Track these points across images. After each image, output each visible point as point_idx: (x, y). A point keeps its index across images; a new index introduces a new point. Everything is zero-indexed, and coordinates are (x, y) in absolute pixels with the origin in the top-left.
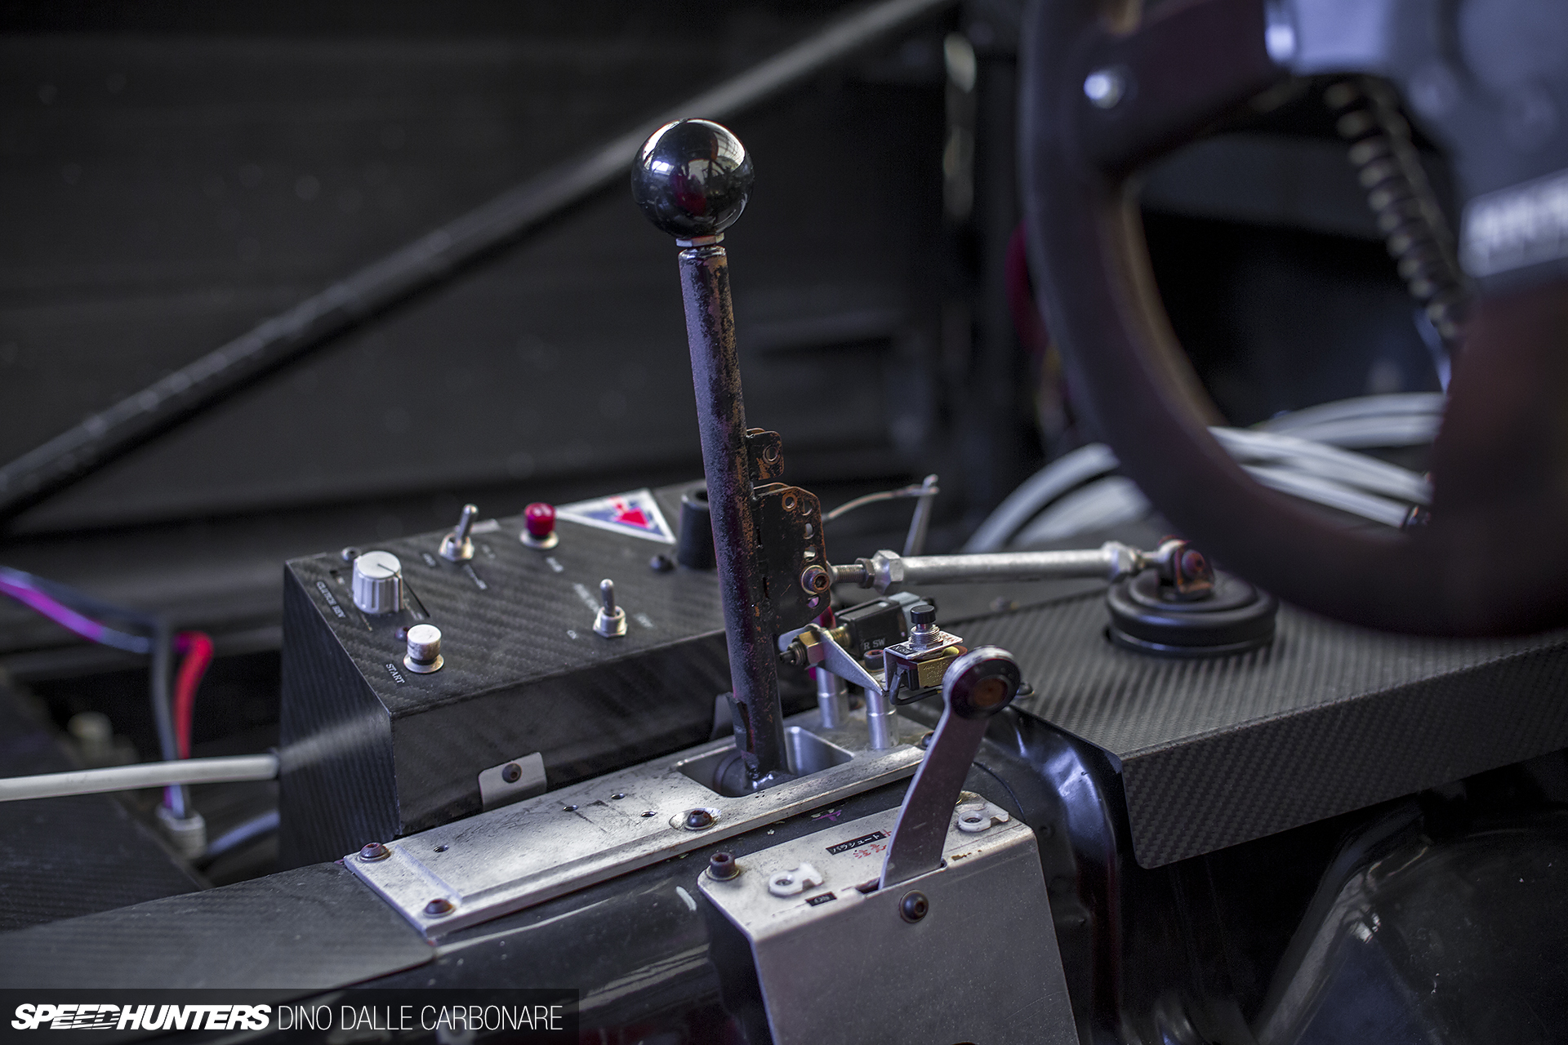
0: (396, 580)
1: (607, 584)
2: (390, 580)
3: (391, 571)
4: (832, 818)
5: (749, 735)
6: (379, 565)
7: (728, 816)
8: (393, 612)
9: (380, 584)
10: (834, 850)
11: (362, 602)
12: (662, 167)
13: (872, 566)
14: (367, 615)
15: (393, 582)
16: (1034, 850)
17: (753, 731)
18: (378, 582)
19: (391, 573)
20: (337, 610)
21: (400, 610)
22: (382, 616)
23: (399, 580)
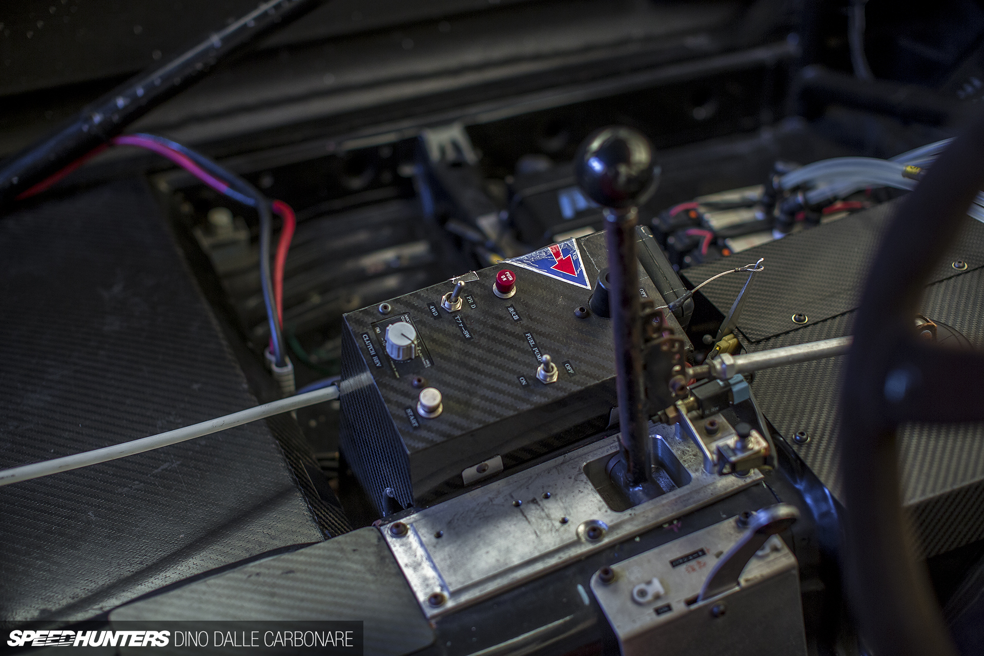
0: (413, 345)
1: (546, 358)
2: (409, 346)
3: (410, 339)
4: (676, 529)
5: (629, 465)
6: (402, 334)
7: (613, 528)
8: (411, 359)
9: (403, 349)
10: (675, 563)
11: (392, 354)
12: (597, 165)
13: (714, 366)
14: (394, 361)
15: (411, 347)
16: (795, 572)
17: (632, 464)
18: (402, 348)
19: (410, 342)
20: (376, 359)
21: (415, 357)
22: (404, 361)
23: (415, 345)
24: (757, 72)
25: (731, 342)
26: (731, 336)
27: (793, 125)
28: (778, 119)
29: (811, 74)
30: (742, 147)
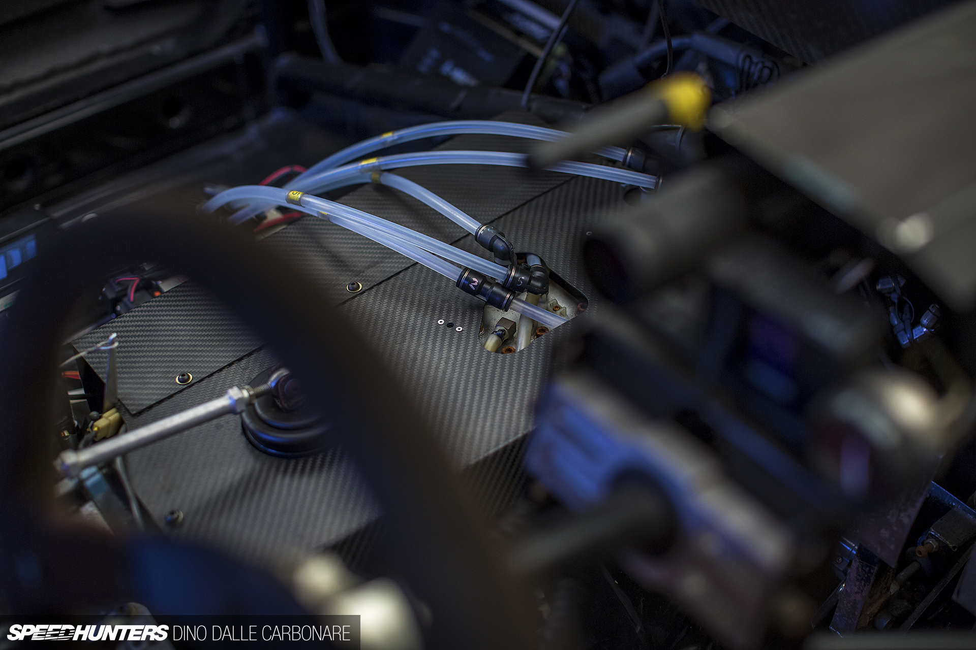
24: (227, 69)
25: (111, 418)
26: (114, 410)
27: (277, 116)
28: (261, 113)
29: (285, 62)
30: (229, 147)
